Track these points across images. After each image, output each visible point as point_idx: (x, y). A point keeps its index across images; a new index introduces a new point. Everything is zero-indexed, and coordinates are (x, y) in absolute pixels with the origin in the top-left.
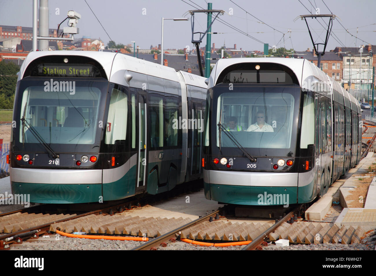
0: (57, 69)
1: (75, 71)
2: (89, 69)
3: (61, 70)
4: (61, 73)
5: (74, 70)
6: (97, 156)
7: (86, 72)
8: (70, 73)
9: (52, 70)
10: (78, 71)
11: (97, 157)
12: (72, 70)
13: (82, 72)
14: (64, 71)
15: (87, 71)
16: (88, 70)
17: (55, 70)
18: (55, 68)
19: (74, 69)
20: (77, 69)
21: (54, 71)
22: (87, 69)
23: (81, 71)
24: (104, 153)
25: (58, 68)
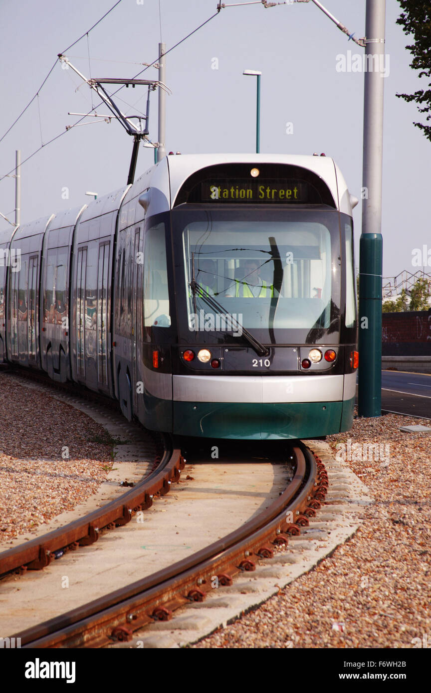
0: (235, 189)
1: (270, 193)
2: (297, 189)
3: (243, 192)
4: (242, 196)
5: (268, 191)
6: (336, 349)
7: (290, 193)
8: (260, 196)
9: (225, 191)
10: (275, 192)
11: (336, 351)
12: (264, 191)
13: (283, 194)
14: (250, 192)
15: (293, 193)
16: (295, 191)
17: (232, 190)
18: (232, 188)
19: (268, 188)
20: (274, 189)
21: (230, 193)
22: (294, 189)
23: (281, 193)
24: (346, 345)
25: (237, 187)
